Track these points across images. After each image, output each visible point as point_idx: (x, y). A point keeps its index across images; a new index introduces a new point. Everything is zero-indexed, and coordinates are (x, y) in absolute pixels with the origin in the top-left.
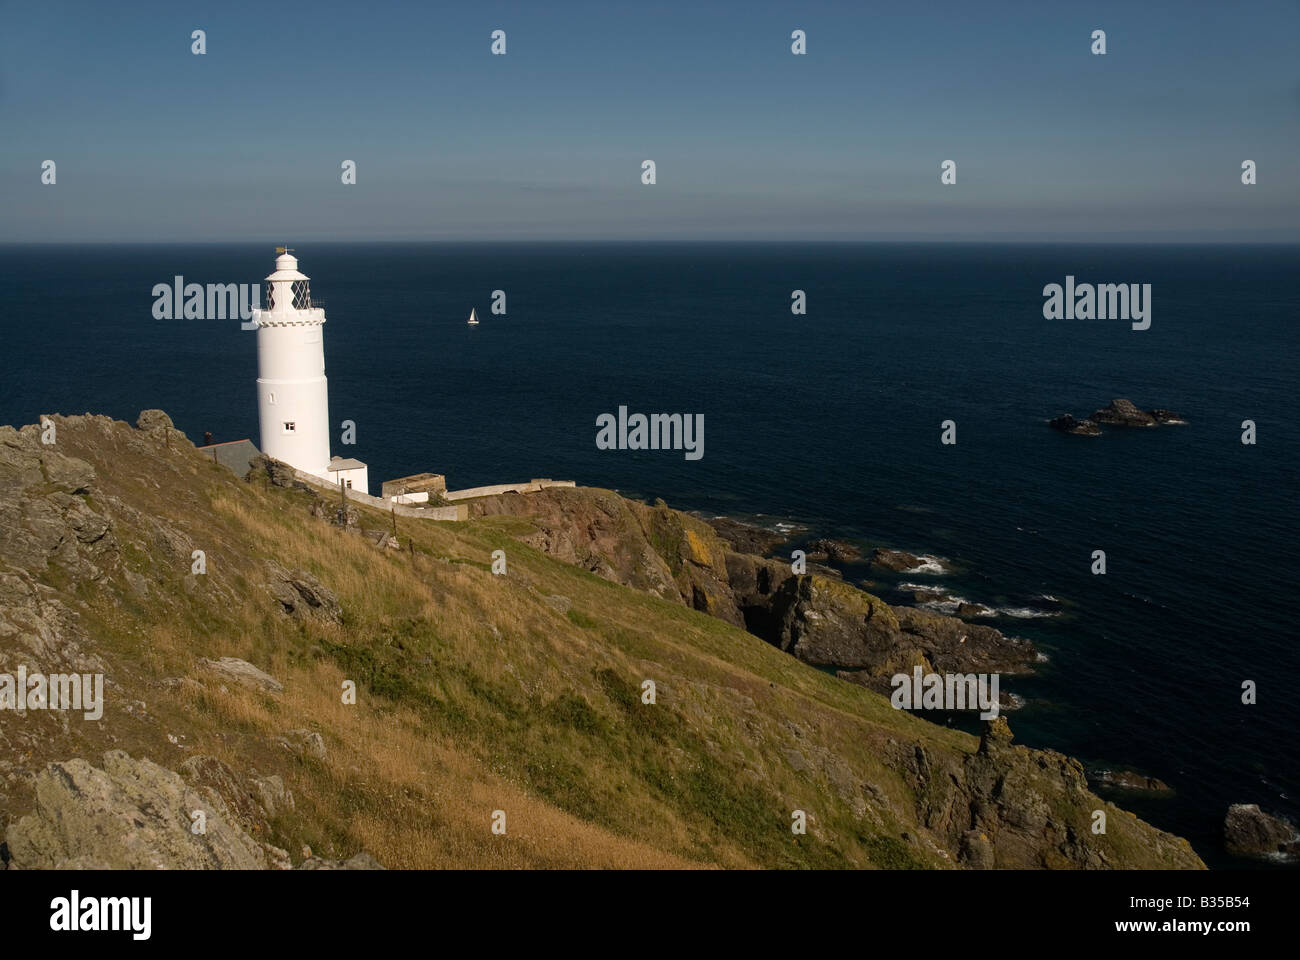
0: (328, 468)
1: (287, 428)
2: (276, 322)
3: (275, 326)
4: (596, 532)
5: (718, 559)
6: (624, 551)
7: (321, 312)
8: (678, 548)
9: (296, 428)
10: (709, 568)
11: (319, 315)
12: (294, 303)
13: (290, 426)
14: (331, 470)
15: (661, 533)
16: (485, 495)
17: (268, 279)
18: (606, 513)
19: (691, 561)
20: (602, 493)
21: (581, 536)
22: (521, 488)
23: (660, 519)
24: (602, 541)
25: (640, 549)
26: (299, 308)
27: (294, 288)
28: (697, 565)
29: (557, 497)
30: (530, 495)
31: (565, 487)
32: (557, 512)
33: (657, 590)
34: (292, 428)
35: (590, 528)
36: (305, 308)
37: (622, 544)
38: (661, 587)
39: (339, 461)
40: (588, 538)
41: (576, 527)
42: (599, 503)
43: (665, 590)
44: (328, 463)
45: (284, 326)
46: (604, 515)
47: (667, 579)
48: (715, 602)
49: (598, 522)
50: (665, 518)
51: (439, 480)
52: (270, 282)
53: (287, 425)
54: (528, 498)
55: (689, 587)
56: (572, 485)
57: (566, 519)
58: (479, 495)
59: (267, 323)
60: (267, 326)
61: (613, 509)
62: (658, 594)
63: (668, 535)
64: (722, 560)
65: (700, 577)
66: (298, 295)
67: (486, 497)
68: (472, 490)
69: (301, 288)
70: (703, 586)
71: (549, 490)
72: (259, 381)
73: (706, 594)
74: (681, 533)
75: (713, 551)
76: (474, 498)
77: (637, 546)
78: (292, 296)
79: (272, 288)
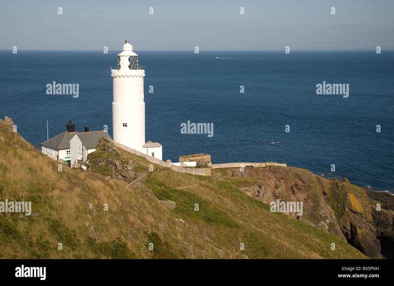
0: (143, 146)
1: (124, 126)
2: (120, 76)
3: (120, 77)
4: (295, 190)
5: (367, 210)
6: (309, 201)
7: (143, 71)
8: (344, 202)
9: (127, 126)
10: (361, 214)
11: (141, 73)
12: (130, 67)
13: (125, 125)
14: (144, 147)
15: (336, 194)
16: (235, 167)
17: (119, 55)
18: (301, 181)
19: (351, 210)
20: (300, 171)
21: (286, 191)
22: (256, 165)
23: (335, 187)
24: (298, 195)
25: (318, 200)
26: (131, 69)
27: (129, 60)
28: (354, 212)
29: (274, 170)
30: (260, 169)
31: (279, 166)
32: (273, 178)
33: (326, 222)
34: (126, 126)
35: (292, 188)
36: (135, 69)
37: (308, 197)
38: (328, 221)
39: (150, 143)
40: (291, 193)
41: (283, 186)
42: (297, 176)
43: (330, 223)
44: (144, 143)
45: (124, 77)
46: (300, 182)
47: (331, 217)
48: (362, 233)
49: (296, 185)
50: (338, 187)
51: (208, 157)
52: (119, 57)
53: (124, 124)
54: (259, 170)
55: (348, 223)
56: (285, 165)
57: (278, 182)
58: (232, 166)
59: (116, 75)
60: (116, 77)
61: (305, 179)
62: (326, 225)
63: (338, 195)
64: (369, 211)
65: (355, 219)
66: (131, 63)
67: (235, 168)
68: (228, 164)
69: (133, 60)
70: (356, 223)
71: (270, 167)
72: (113, 103)
73: (357, 228)
74: (346, 195)
75: (364, 206)
76: (229, 168)
77: (317, 198)
78: (129, 63)
79: (120, 60)
